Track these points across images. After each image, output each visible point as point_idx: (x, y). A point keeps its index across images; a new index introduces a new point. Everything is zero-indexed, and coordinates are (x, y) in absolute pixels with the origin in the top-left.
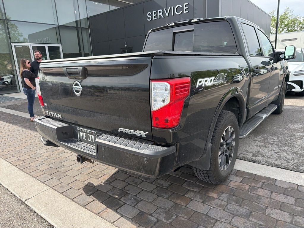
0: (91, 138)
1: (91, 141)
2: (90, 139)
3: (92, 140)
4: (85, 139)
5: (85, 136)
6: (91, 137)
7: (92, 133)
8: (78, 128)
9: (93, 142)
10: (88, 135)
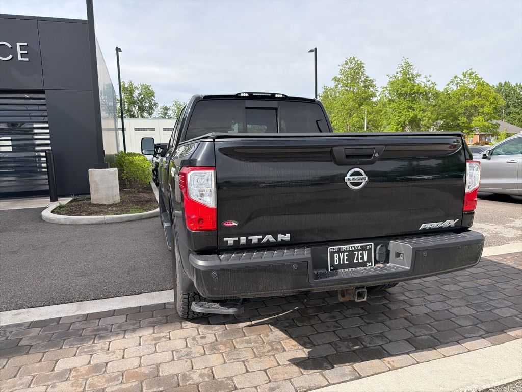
0: (360, 256)
1: (360, 261)
2: (357, 259)
3: (362, 258)
4: (345, 262)
5: (345, 258)
6: (362, 254)
7: (363, 248)
8: (329, 248)
9: (365, 260)
10: (355, 252)
